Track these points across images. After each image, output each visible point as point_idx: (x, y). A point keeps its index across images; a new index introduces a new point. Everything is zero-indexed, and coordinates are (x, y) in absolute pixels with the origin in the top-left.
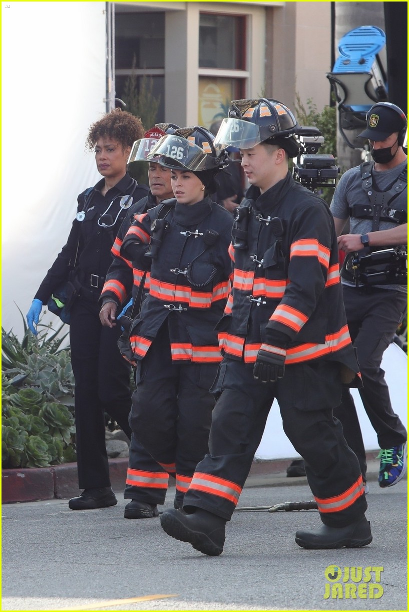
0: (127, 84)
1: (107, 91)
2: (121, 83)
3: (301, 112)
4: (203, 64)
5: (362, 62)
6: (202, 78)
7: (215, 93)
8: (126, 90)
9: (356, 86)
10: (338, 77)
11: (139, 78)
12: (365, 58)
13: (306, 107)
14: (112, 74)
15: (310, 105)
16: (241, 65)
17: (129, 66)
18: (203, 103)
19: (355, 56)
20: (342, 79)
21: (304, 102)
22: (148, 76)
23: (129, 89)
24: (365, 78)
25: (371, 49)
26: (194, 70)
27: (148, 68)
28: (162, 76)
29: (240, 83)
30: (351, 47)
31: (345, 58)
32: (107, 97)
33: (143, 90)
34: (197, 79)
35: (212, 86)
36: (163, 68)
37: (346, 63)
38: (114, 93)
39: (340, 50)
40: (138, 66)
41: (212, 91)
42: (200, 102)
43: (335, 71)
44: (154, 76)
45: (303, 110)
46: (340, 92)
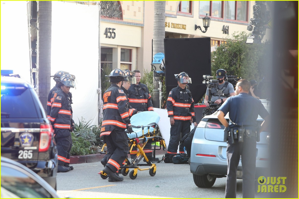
1: (99, 67)
2: (102, 65)
3: (145, 73)
4: (121, 60)
5: (159, 61)
6: (121, 64)
7: (124, 67)
8: (103, 66)
9: (158, 67)
10: (153, 64)
11: (106, 63)
12: (160, 60)
13: (146, 71)
14: (100, 62)
15: (147, 71)
16: (130, 61)
17: (104, 60)
19: (158, 60)
20: (154, 65)
22: (109, 63)
24: (160, 65)
25: (161, 58)
26: (119, 62)
27: (109, 61)
28: (112, 63)
29: (130, 65)
30: (156, 57)
31: (155, 60)
33: (107, 67)
34: (120, 64)
35: (123, 66)
36: (112, 61)
38: (101, 67)
39: (154, 58)
40: (106, 61)
41: (123, 67)
43: (153, 63)
44: (110, 63)
45: (145, 72)
46: (154, 68)
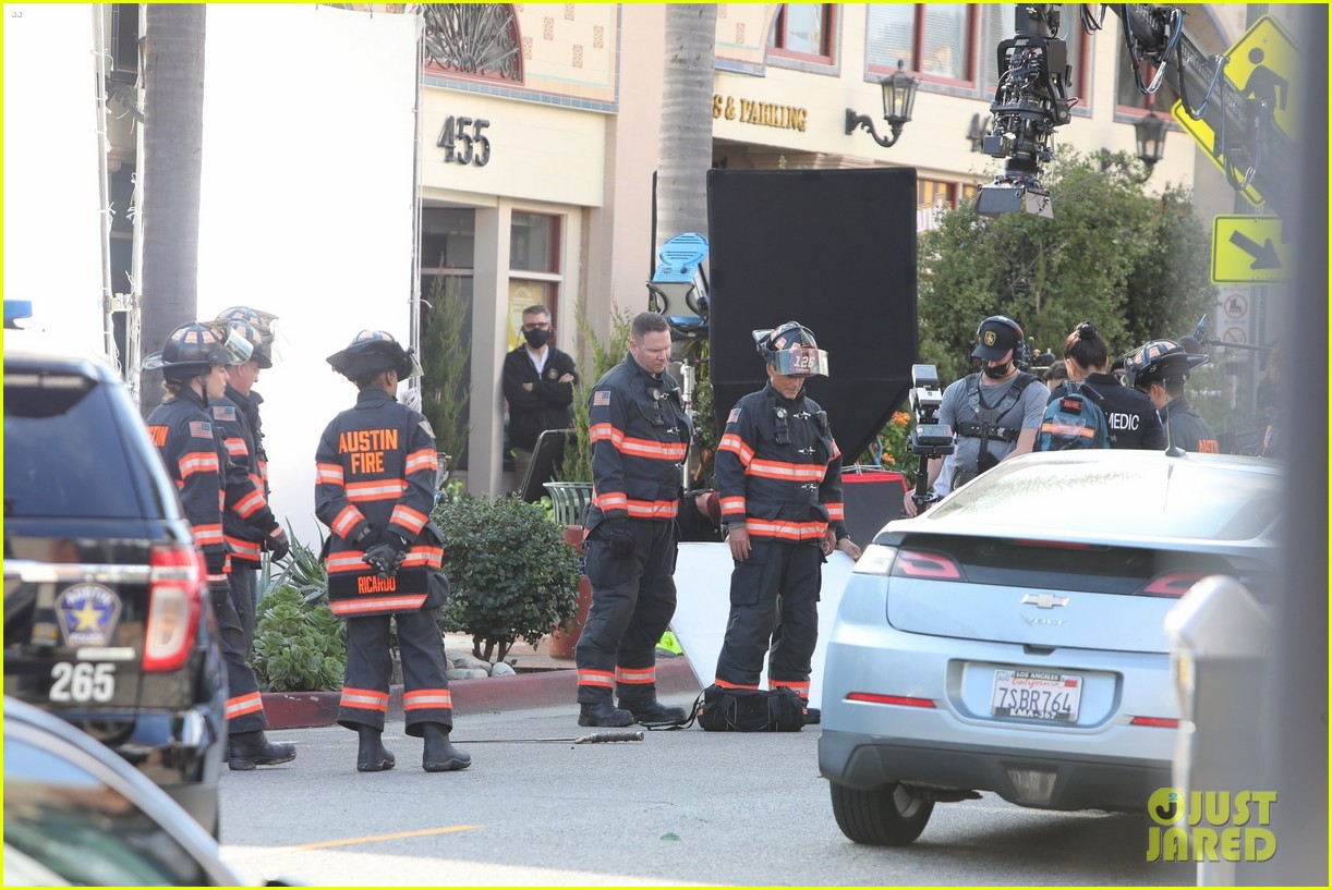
0: (433, 284)
1: (412, 292)
2: (427, 282)
3: (618, 321)
4: (514, 265)
5: (684, 271)
6: (512, 280)
7: (526, 296)
8: (432, 291)
9: (677, 295)
10: (658, 286)
11: (446, 276)
12: (687, 267)
13: (623, 316)
14: (418, 272)
15: (628, 314)
16: (554, 268)
17: (436, 265)
18: (513, 308)
19: (677, 265)
20: (662, 288)
21: (621, 311)
22: (457, 276)
23: (435, 290)
24: (688, 288)
25: (694, 258)
26: (504, 271)
27: (456, 268)
28: (471, 277)
29: (554, 286)
30: (673, 255)
31: (666, 266)
32: (412, 298)
33: (450, 291)
34: (507, 280)
35: (521, 289)
36: (472, 268)
37: (667, 271)
38: (420, 293)
39: (661, 257)
40: (445, 266)
41: (522, 295)
42: (509, 305)
43: (655, 279)
44: (463, 277)
45: (621, 319)
46: (660, 302)
